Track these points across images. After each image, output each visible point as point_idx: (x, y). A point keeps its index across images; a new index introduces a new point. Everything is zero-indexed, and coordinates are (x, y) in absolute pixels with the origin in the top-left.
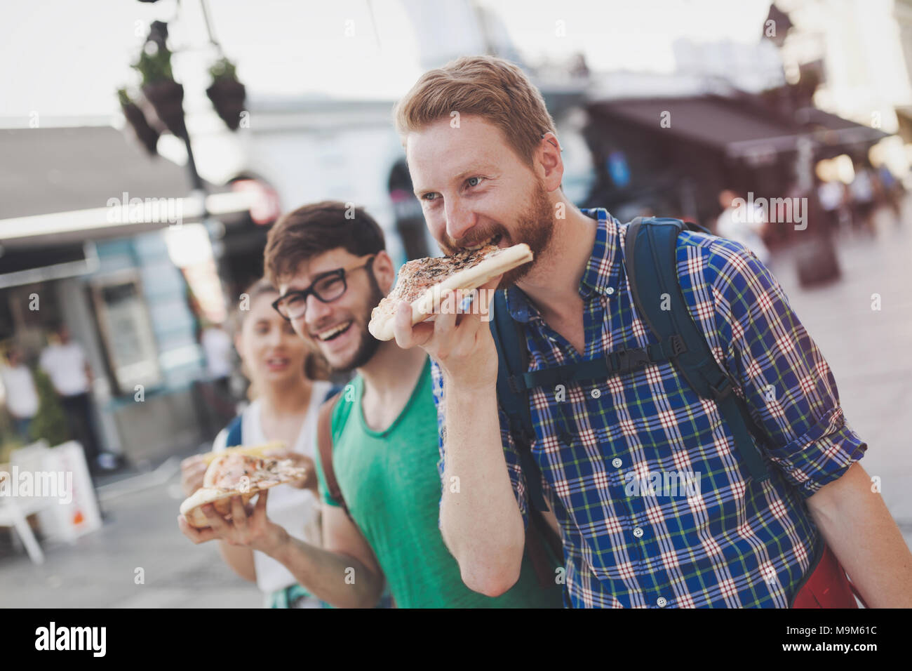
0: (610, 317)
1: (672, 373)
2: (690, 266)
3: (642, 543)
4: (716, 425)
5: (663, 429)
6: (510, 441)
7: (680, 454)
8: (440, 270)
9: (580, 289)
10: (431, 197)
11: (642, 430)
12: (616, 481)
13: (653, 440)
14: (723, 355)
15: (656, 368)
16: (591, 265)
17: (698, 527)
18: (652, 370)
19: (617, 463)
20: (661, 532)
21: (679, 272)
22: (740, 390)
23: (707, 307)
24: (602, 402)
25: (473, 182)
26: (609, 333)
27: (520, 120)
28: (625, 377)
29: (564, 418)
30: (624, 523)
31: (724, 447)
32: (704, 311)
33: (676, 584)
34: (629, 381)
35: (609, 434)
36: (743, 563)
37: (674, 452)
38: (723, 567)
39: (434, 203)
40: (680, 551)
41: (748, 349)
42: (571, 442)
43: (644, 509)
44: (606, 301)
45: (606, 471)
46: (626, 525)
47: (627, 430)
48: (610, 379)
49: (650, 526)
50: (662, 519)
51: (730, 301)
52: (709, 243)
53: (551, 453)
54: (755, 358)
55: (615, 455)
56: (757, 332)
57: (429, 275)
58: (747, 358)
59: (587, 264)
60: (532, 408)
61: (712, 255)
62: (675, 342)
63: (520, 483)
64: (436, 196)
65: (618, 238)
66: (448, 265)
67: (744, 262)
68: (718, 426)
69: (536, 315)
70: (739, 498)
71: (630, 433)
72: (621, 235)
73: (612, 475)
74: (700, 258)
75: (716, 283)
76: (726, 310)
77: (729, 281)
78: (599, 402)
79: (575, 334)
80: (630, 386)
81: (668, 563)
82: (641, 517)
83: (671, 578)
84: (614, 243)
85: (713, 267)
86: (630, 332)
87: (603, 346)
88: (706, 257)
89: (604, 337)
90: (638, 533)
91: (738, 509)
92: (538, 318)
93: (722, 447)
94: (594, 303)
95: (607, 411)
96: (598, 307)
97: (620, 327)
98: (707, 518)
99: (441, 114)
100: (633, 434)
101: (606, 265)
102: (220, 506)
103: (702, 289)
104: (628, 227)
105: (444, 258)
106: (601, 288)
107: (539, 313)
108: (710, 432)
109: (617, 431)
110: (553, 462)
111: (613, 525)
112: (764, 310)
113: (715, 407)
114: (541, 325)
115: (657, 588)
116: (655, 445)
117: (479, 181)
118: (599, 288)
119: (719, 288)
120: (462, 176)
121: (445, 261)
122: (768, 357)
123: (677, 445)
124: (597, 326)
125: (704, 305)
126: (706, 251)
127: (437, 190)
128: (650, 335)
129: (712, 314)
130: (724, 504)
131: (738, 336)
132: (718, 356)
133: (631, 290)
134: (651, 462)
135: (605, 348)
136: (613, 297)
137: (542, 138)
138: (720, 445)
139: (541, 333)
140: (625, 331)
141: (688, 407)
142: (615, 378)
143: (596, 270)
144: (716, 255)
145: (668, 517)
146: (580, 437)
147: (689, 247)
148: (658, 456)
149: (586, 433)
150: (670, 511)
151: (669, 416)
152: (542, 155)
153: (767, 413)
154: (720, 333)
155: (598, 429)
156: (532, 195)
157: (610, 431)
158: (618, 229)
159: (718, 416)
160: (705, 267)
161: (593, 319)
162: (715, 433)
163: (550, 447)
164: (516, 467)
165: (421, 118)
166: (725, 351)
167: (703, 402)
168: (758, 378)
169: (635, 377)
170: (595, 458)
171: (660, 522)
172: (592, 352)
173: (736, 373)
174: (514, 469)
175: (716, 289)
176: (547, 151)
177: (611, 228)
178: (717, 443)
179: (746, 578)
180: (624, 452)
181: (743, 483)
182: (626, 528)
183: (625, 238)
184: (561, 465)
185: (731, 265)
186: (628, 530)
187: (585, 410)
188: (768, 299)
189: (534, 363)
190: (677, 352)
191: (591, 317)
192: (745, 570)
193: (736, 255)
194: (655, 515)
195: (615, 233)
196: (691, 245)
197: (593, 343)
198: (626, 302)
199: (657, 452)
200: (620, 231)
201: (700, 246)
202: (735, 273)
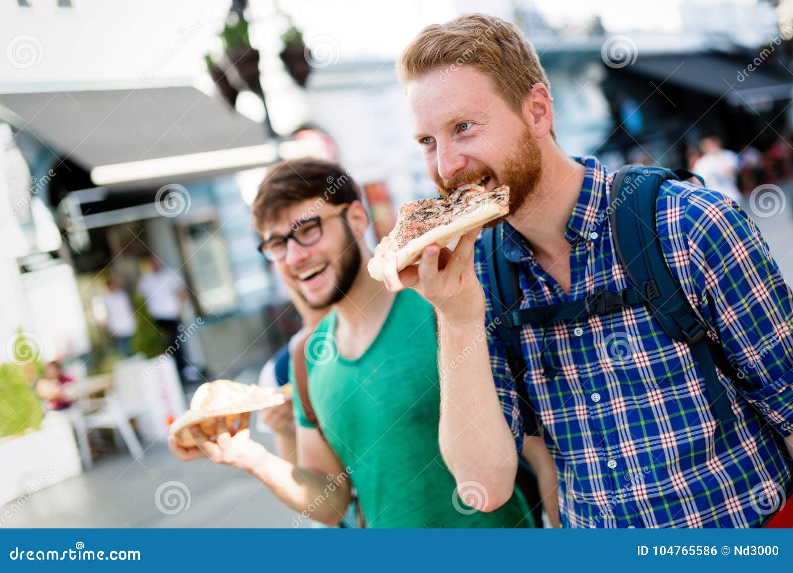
0: (593, 260)
1: (645, 316)
2: (669, 216)
3: (615, 474)
4: (688, 367)
5: (637, 369)
6: (507, 369)
7: (654, 393)
8: (431, 213)
9: (566, 233)
10: (428, 142)
11: (618, 368)
12: (594, 415)
13: (628, 378)
14: (698, 302)
15: (632, 312)
16: (576, 212)
17: (668, 463)
18: (628, 312)
19: (596, 397)
20: (633, 465)
21: (659, 221)
22: (715, 335)
23: (683, 255)
24: (584, 340)
25: (463, 127)
26: (592, 275)
27: (511, 71)
28: (604, 318)
29: (549, 353)
30: (600, 454)
31: (695, 388)
32: (679, 259)
33: (645, 514)
34: (608, 322)
35: (589, 370)
36: (709, 498)
37: (648, 390)
38: (690, 501)
39: (429, 147)
40: (650, 485)
41: (723, 297)
42: (555, 376)
43: (618, 443)
44: (590, 245)
45: (587, 404)
46: (602, 456)
47: (605, 367)
48: (591, 319)
49: (623, 459)
50: (635, 453)
51: (704, 251)
52: (688, 194)
53: (538, 384)
54: (730, 305)
55: (594, 390)
56: (732, 281)
57: (421, 217)
58: (722, 306)
59: (572, 211)
60: (522, 342)
61: (689, 206)
62: (648, 287)
63: (514, 408)
64: (431, 141)
65: (604, 185)
66: (440, 207)
67: (721, 214)
68: (691, 368)
69: (529, 255)
70: (709, 437)
71: (608, 370)
72: (607, 184)
73: (591, 408)
74: (678, 209)
75: (691, 233)
76: (700, 260)
77: (704, 232)
78: (581, 340)
79: (563, 275)
80: (608, 327)
81: (638, 495)
82: (615, 450)
83: (641, 509)
84: (600, 190)
85: (689, 218)
86: (610, 276)
87: (586, 287)
88: (684, 207)
89: (587, 279)
90: (612, 464)
91: (707, 446)
92: (530, 258)
93: (694, 388)
94: (579, 246)
95: (588, 349)
96: (583, 250)
97: (601, 270)
98: (677, 454)
99: (435, 63)
100: (610, 372)
101: (590, 211)
102: (206, 428)
103: (678, 238)
104: (615, 175)
105: (438, 199)
106: (586, 233)
107: (532, 253)
108: (683, 374)
109: (597, 368)
110: (540, 393)
111: (591, 455)
112: (739, 260)
113: (688, 350)
114: (532, 265)
115: (628, 517)
116: (630, 383)
117: (469, 126)
118: (584, 233)
119: (694, 238)
120: (453, 122)
121: (439, 202)
122: (742, 305)
123: (650, 384)
124: (582, 268)
125: (680, 253)
126: (684, 202)
127: (431, 134)
128: (628, 279)
129: (687, 262)
130: (694, 442)
131: (712, 284)
132: (694, 302)
133: (613, 236)
134: (628, 398)
135: (587, 290)
136: (597, 242)
137: (532, 88)
138: (692, 386)
139: (533, 272)
140: (607, 274)
141: (661, 350)
142: (594, 318)
143: (581, 216)
144: (694, 206)
145: (640, 451)
146: (563, 371)
147: (669, 197)
148: (633, 393)
149: (568, 368)
150: (643, 445)
151: (643, 357)
152: (532, 103)
153: (743, 357)
154: (694, 280)
155: (579, 364)
156: (519, 141)
157: (591, 367)
158: (605, 176)
159: (690, 358)
160: (682, 217)
161: (578, 261)
162: (688, 374)
163: (537, 379)
164: (512, 393)
165: (416, 66)
166: (700, 298)
167: (676, 345)
168: (734, 324)
169: (613, 318)
170: (577, 391)
171: (633, 456)
172: (576, 293)
173: (711, 319)
174: (510, 394)
175: (691, 238)
176: (537, 100)
177: (598, 176)
178: (689, 384)
179: (711, 512)
180: (603, 388)
181: (714, 423)
182: (602, 459)
183: (610, 186)
184: (547, 396)
185: (707, 216)
186: (603, 461)
187: (568, 346)
188: (743, 249)
189: (526, 300)
190: (649, 296)
191: (576, 260)
192: (711, 504)
193: (713, 206)
194: (628, 449)
195: (602, 181)
196: (671, 195)
197: (578, 284)
198: (607, 248)
199: (632, 389)
200: (607, 179)
201: (679, 196)
202: (711, 224)
